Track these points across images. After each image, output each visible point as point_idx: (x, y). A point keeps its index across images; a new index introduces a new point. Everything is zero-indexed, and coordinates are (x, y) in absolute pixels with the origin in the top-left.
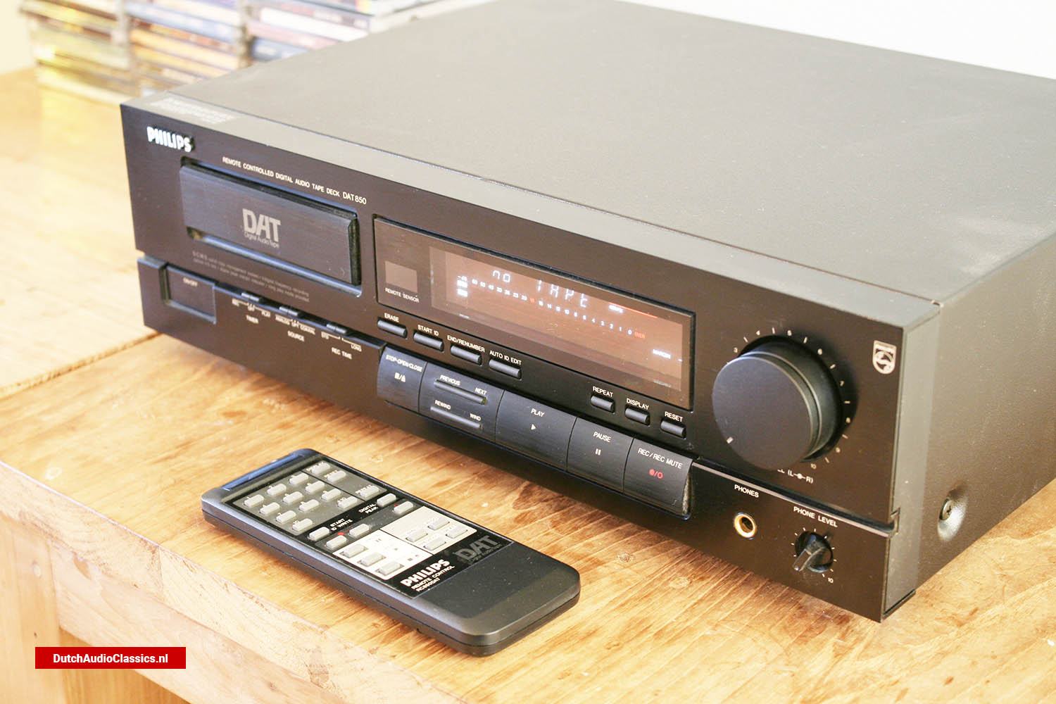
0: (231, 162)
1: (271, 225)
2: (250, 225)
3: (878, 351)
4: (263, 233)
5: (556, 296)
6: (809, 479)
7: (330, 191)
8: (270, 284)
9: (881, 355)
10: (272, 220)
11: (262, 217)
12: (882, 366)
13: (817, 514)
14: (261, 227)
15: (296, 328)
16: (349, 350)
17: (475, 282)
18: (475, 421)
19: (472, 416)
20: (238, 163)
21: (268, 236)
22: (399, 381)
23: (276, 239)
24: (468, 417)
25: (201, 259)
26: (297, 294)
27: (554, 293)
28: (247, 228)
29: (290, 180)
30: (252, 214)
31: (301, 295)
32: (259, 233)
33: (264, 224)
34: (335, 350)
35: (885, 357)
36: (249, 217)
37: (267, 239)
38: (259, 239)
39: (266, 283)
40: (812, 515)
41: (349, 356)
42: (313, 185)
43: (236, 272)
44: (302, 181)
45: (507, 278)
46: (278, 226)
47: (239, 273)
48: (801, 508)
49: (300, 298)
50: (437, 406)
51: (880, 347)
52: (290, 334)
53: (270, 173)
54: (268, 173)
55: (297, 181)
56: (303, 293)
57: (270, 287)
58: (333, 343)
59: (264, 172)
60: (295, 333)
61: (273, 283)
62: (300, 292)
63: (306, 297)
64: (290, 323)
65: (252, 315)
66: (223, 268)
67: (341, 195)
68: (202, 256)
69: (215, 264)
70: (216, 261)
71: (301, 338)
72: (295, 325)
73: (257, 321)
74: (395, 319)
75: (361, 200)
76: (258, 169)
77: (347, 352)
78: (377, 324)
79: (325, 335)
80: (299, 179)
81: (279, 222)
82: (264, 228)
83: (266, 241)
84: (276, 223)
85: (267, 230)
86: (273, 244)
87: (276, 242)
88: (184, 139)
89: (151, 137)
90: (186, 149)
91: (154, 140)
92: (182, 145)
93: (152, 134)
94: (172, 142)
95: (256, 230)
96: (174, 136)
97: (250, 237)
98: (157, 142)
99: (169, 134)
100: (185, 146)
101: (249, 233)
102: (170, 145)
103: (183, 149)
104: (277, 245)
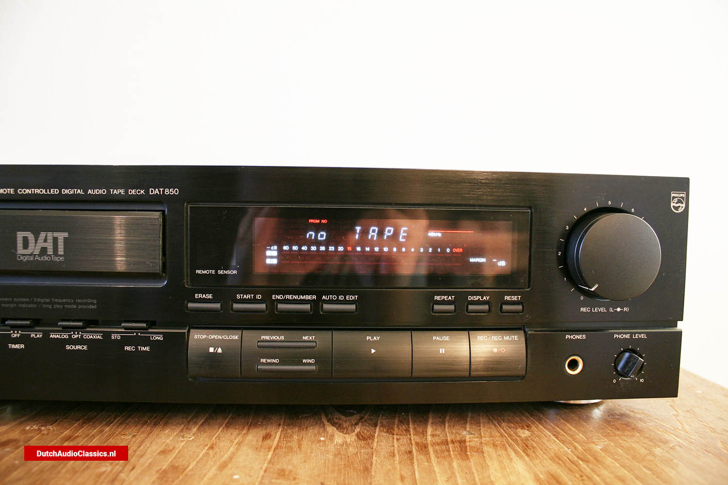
0: (2, 191)
1: (55, 240)
2: (26, 247)
3: (674, 198)
4: (44, 250)
5: (375, 239)
6: (625, 309)
7: (133, 192)
8: (45, 303)
9: (676, 200)
10: (56, 234)
11: (43, 234)
12: (677, 208)
13: (631, 334)
14: (41, 245)
15: (77, 339)
16: (146, 341)
17: (286, 248)
18: (310, 364)
19: (304, 361)
20: (11, 190)
21: (50, 251)
22: (215, 354)
26: (81, 304)
27: (373, 236)
28: (20, 251)
29: (80, 192)
30: (29, 234)
31: (86, 304)
32: (37, 252)
33: (45, 241)
34: (128, 348)
35: (679, 202)
36: (25, 239)
37: (49, 255)
38: (37, 258)
39: (37, 303)
40: (628, 336)
41: (147, 349)
42: (111, 190)
44: (96, 190)
45: (322, 236)
46: (65, 238)
47: (2, 302)
48: (619, 334)
49: (85, 307)
50: (263, 364)
51: (675, 195)
52: (68, 347)
53: (55, 191)
54: (52, 191)
55: (90, 192)
56: (89, 301)
57: (44, 306)
58: (126, 341)
59: (46, 192)
60: (75, 345)
61: (48, 300)
62: (85, 301)
63: (93, 304)
64: (70, 336)
65: (16, 342)
67: (147, 192)
71: (82, 348)
72: (75, 336)
73: (22, 346)
74: (208, 297)
75: (172, 192)
76: (38, 191)
77: (144, 345)
78: (187, 308)
79: (116, 336)
80: (93, 189)
81: (66, 235)
82: (45, 245)
83: (46, 258)
84: (62, 236)
85: (49, 246)
86: (57, 259)
87: (61, 256)
95: (34, 249)
97: (26, 259)
101: (24, 255)
104: (61, 259)
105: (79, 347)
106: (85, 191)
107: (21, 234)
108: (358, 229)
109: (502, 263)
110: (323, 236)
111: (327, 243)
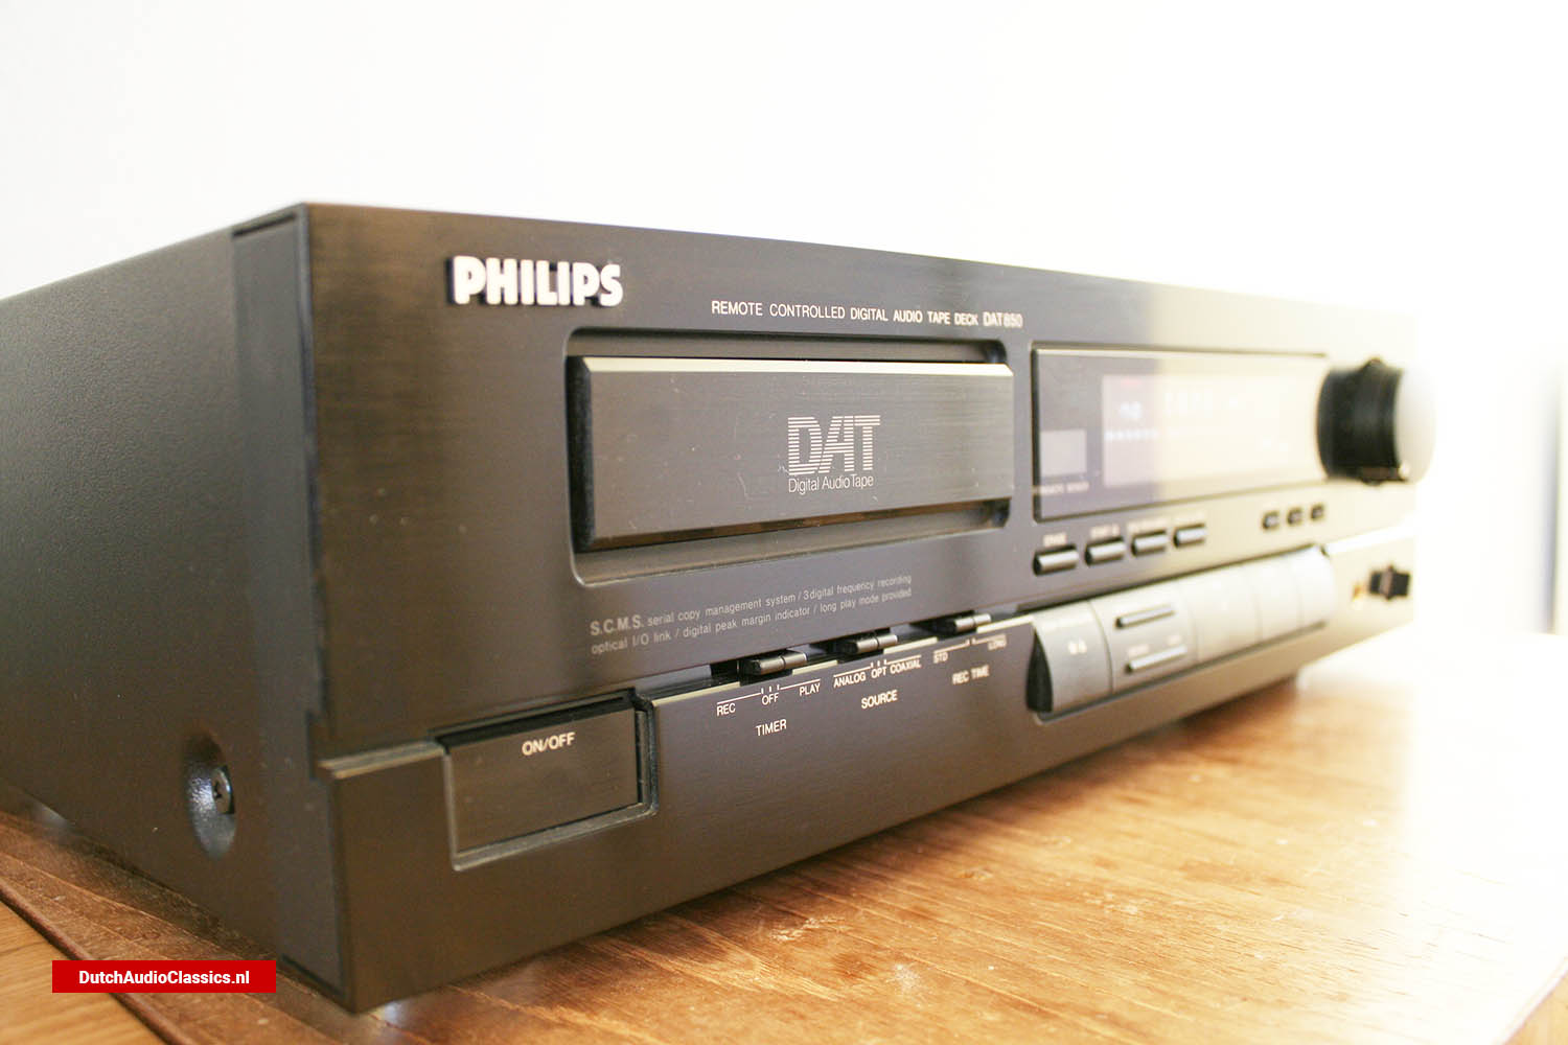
0: (736, 309)
1: (858, 432)
2: (804, 455)
4: (838, 460)
7: (961, 318)
8: (826, 600)
10: (859, 420)
11: (836, 421)
14: (833, 447)
15: (880, 678)
16: (981, 656)
19: (1170, 640)
20: (757, 308)
21: (849, 467)
22: (1079, 656)
23: (868, 466)
24: (1164, 646)
25: (621, 634)
26: (888, 590)
28: (796, 468)
29: (881, 316)
30: (810, 423)
32: (825, 470)
33: (841, 439)
34: (959, 678)
36: (804, 435)
37: (847, 475)
38: (827, 483)
39: (811, 603)
41: (981, 672)
42: (930, 313)
43: (725, 618)
44: (906, 313)
46: (874, 428)
47: (739, 616)
49: (893, 596)
50: (1134, 657)
52: (866, 703)
53: (838, 313)
54: (833, 312)
55: (897, 316)
56: (900, 580)
57: (824, 608)
58: (954, 662)
59: (823, 314)
60: (876, 693)
61: (830, 593)
62: (893, 581)
63: (904, 587)
64: (868, 673)
65: (770, 714)
66: (694, 624)
67: (980, 320)
68: (623, 624)
69: (660, 628)
70: (669, 619)
71: (888, 697)
72: (877, 673)
73: (783, 723)
74: (1060, 539)
75: (1013, 321)
76: (807, 310)
77: (979, 665)
78: (1037, 568)
79: (941, 655)
80: (903, 309)
81: (875, 420)
82: (839, 448)
83: (842, 483)
84: (870, 422)
85: (847, 449)
86: (861, 481)
87: (867, 474)
88: (599, 269)
89: (462, 295)
90: (605, 300)
91: (481, 297)
92: (591, 291)
93: (470, 277)
94: (553, 287)
95: (820, 461)
96: (563, 267)
97: (802, 488)
98: (493, 298)
99: (543, 266)
100: (602, 289)
101: (801, 478)
102: (547, 298)
103: (594, 301)
104: (869, 481)
105: (883, 698)
106: (890, 315)
107: (796, 424)
110: (1136, 411)
111: (1141, 424)
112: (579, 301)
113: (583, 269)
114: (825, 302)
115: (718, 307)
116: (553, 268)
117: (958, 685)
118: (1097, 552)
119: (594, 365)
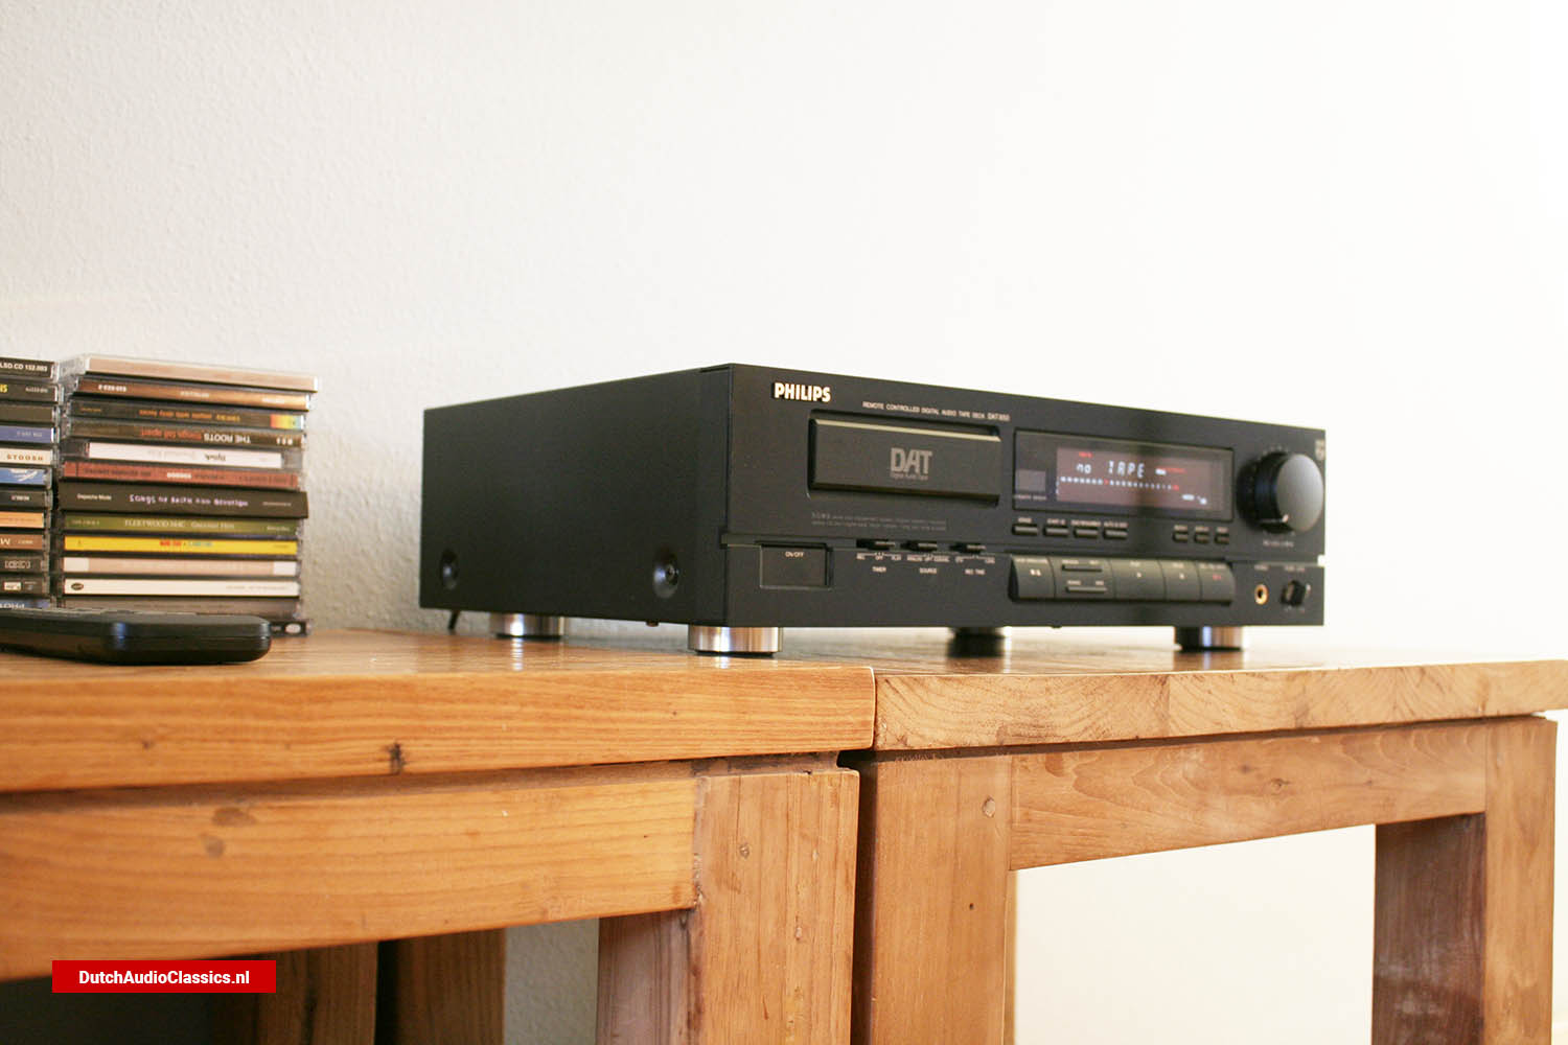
0: (873, 405)
1: (922, 458)
2: (898, 464)
3: (1317, 446)
4: (912, 467)
5: (1123, 474)
6: (1292, 544)
7: (976, 415)
8: (907, 524)
10: (924, 453)
11: (912, 453)
12: (1320, 453)
13: (1296, 567)
14: (910, 462)
15: (930, 562)
16: (981, 565)
18: (1101, 585)
19: (1097, 583)
20: (881, 406)
21: (917, 470)
22: (1036, 576)
23: (926, 472)
24: (1093, 585)
25: (821, 520)
26: (934, 525)
27: (1121, 472)
28: (894, 468)
29: (936, 412)
30: (901, 452)
31: (938, 525)
32: (906, 470)
33: (914, 459)
34: (968, 572)
36: (898, 456)
37: (916, 474)
38: (907, 476)
39: (898, 524)
40: (1293, 569)
41: (981, 572)
42: (960, 412)
43: (863, 522)
44: (948, 412)
46: (930, 457)
47: (869, 522)
50: (1070, 585)
51: (1317, 444)
52: (922, 571)
53: (916, 409)
54: (914, 409)
55: (944, 412)
58: (967, 564)
59: (909, 409)
60: (927, 568)
61: (907, 521)
62: (937, 522)
64: (924, 558)
65: (879, 564)
66: (850, 521)
67: (986, 416)
68: (824, 516)
69: (839, 521)
70: (841, 518)
71: (934, 571)
72: (928, 559)
73: (884, 569)
74: (1028, 520)
75: (1004, 418)
76: (902, 408)
77: (980, 568)
78: (1013, 531)
79: (960, 559)
80: (946, 409)
81: (930, 453)
82: (913, 463)
83: (913, 477)
84: (927, 454)
85: (917, 464)
86: (922, 478)
87: (925, 475)
88: (822, 388)
89: (777, 394)
90: (824, 400)
91: (782, 396)
92: (819, 396)
93: (780, 389)
94: (806, 394)
95: (905, 467)
96: (810, 387)
97: (897, 476)
98: (787, 397)
99: (803, 387)
100: (823, 396)
101: (896, 472)
102: (804, 398)
103: (820, 400)
104: (926, 478)
105: (930, 571)
106: (940, 411)
107: (895, 451)
108: (1112, 464)
109: (1204, 501)
110: (1088, 469)
111: (1091, 476)
112: (815, 399)
113: (817, 388)
114: (911, 405)
115: (866, 404)
116: (807, 388)
117: (968, 575)
118: (1050, 530)
119: (819, 422)
